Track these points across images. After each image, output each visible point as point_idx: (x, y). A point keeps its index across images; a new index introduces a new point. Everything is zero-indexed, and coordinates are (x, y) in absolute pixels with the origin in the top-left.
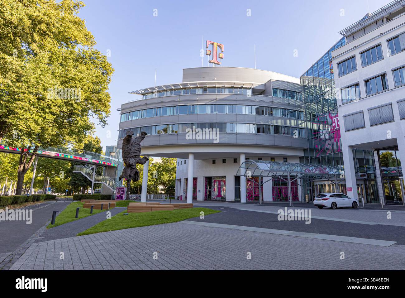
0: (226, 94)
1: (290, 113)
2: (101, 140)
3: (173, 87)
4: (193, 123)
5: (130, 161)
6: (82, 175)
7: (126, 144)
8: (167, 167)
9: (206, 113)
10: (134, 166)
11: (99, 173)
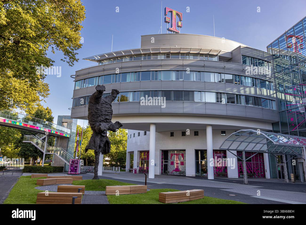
0: (191, 60)
1: (260, 83)
2: (52, 111)
3: (133, 53)
4: (157, 91)
5: (100, 126)
6: (33, 146)
7: (94, 103)
8: (114, 140)
9: (171, 80)
10: (105, 133)
11: (50, 144)
